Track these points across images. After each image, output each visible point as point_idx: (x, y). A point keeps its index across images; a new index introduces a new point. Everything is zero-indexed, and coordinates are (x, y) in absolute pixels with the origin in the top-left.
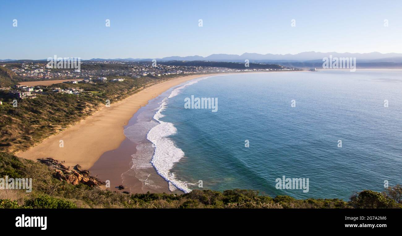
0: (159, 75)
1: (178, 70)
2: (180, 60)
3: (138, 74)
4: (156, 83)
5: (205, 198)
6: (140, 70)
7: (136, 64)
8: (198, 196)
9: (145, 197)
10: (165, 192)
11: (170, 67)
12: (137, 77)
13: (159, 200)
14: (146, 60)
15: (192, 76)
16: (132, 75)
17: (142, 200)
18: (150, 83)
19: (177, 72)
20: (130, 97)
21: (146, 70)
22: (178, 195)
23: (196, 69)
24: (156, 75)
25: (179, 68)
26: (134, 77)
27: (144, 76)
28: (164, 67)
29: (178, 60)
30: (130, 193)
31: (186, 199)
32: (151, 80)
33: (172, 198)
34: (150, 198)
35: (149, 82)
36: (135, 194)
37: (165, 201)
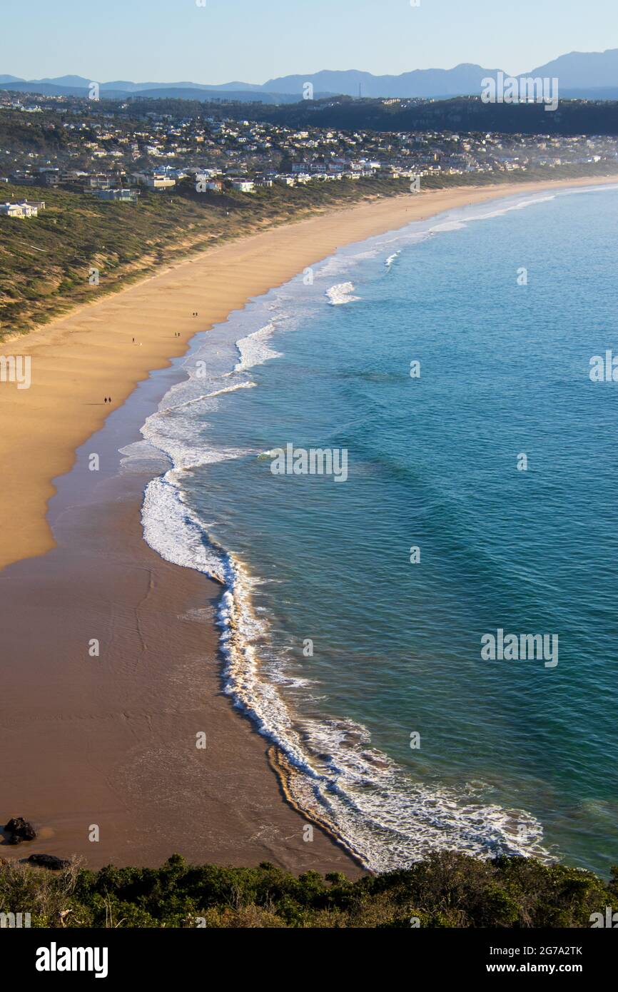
0: (247, 187)
1: (356, 157)
2: (368, 93)
3: (124, 179)
4: (225, 237)
5: (504, 904)
6: (137, 155)
7: (109, 116)
8: (461, 890)
9: (157, 886)
10: (266, 860)
11: (312, 137)
12: (119, 194)
13: (235, 906)
14: (173, 89)
15: (439, 192)
16: (84, 181)
17: (138, 903)
18: (195, 232)
19: (348, 168)
20: (78, 311)
21: (171, 154)
22: (343, 878)
23: (461, 150)
24: (228, 185)
25: (361, 146)
26: (101, 194)
27: (156, 190)
28: (275, 139)
29: (356, 92)
30: (69, 863)
31: (392, 908)
32: (201, 217)
33: (310, 895)
34: (181, 896)
35: (185, 225)
36: (97, 869)
37: (271, 916)
